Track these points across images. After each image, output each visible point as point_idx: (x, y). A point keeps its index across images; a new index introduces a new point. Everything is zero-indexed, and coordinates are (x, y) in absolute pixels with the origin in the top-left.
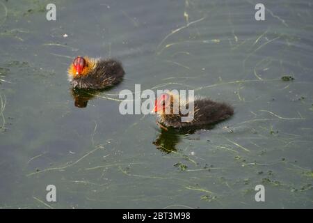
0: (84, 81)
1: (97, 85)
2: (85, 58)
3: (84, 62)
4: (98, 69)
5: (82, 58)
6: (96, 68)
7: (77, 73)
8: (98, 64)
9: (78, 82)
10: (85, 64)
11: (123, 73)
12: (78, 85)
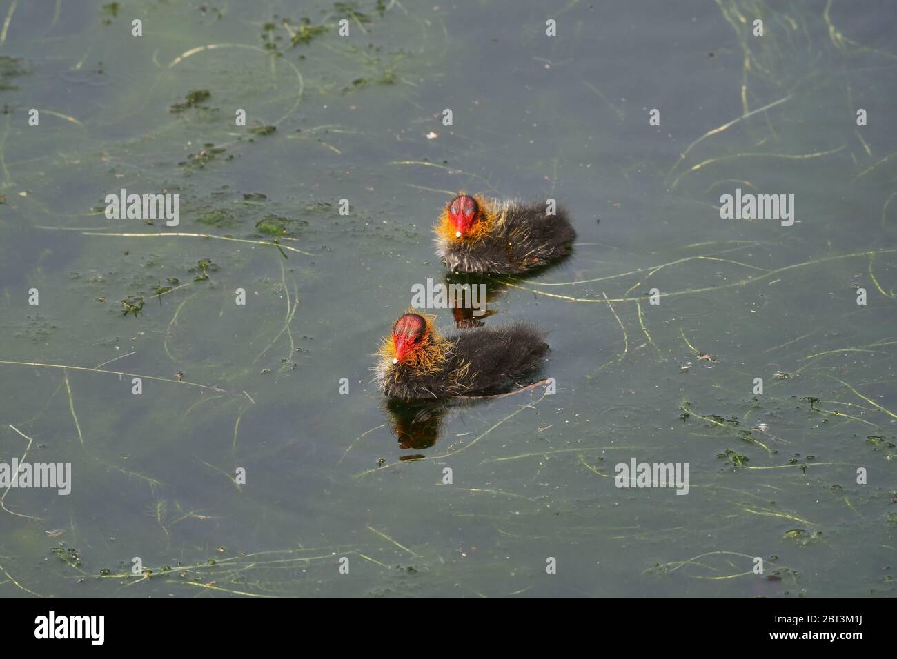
0: (477, 255)
1: (508, 265)
2: (476, 197)
3: (476, 206)
4: (510, 226)
5: (469, 198)
6: (506, 223)
7: (458, 234)
8: (510, 214)
9: (461, 259)
10: (479, 214)
11: (573, 236)
12: (461, 265)
